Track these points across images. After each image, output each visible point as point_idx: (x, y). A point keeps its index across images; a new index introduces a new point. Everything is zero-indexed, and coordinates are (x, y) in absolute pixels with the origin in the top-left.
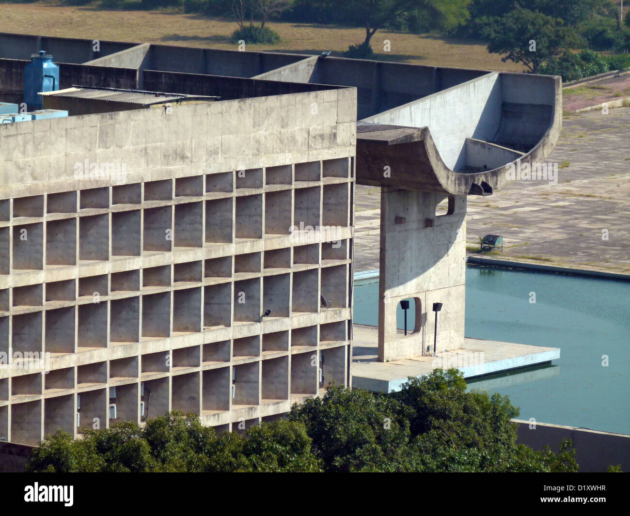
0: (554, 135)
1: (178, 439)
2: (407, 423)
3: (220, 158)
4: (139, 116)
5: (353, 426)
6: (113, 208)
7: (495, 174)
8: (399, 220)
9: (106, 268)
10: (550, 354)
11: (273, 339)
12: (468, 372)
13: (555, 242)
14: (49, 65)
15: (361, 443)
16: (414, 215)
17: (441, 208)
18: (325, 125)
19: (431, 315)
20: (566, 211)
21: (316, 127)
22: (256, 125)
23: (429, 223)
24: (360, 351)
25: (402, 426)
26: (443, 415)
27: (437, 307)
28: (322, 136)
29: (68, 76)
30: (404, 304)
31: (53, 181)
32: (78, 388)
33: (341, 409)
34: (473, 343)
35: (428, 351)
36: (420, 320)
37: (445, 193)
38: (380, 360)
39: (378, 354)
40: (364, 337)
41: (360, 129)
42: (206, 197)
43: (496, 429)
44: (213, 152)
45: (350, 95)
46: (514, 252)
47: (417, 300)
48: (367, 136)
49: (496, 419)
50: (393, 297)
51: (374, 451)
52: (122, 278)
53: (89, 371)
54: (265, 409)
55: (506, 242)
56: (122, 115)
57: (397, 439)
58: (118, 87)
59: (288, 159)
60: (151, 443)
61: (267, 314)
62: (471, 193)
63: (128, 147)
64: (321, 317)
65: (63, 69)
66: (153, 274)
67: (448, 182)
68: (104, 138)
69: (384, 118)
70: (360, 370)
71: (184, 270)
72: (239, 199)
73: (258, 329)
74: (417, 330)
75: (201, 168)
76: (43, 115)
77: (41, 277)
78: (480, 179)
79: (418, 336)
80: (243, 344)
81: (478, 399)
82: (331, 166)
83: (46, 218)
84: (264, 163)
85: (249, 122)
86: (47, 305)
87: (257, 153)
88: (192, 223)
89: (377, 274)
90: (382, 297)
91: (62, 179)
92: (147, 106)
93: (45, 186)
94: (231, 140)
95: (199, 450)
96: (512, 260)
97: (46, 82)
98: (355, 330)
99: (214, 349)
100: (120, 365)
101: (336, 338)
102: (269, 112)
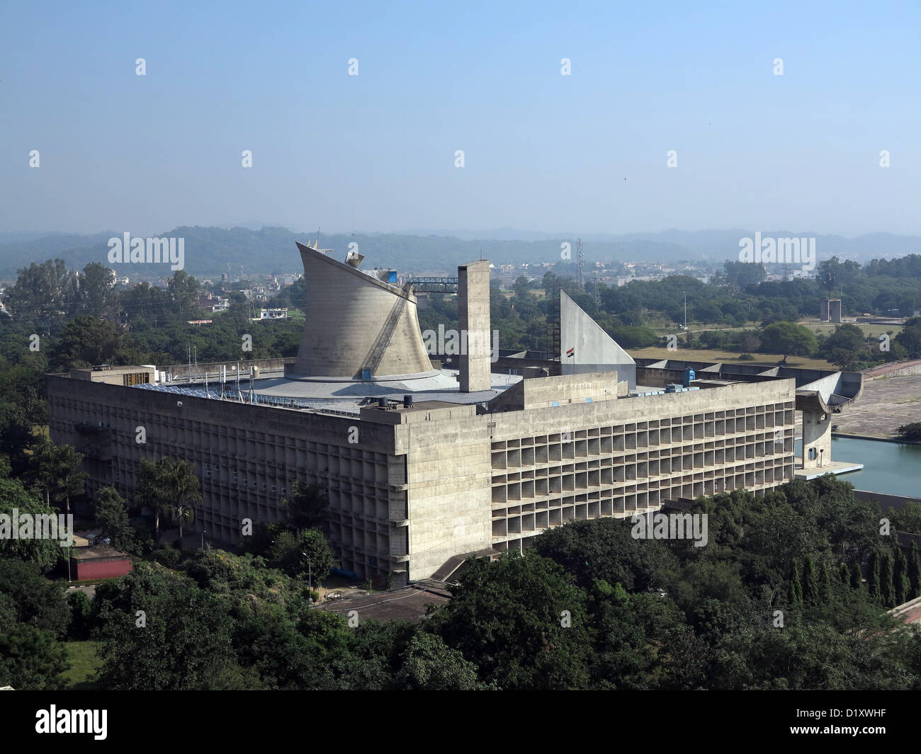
0: (861, 392)
1: (742, 497)
2: (818, 492)
3: (751, 402)
4: (724, 388)
5: (799, 493)
6: (716, 419)
7: (841, 406)
8: (809, 422)
9: (713, 439)
10: (861, 466)
11: (769, 462)
12: (835, 472)
13: (856, 427)
14: (692, 372)
15: (802, 498)
16: (814, 420)
17: (823, 418)
18: (784, 390)
19: (820, 453)
20: (858, 417)
21: (782, 392)
22: (762, 391)
23: (819, 423)
24: (797, 465)
25: (816, 493)
26: (829, 489)
27: (822, 451)
28: (784, 395)
29: (698, 375)
30: (811, 450)
31: (696, 411)
32: (705, 480)
33: (795, 487)
34: (833, 463)
35: (820, 466)
36: (816, 456)
37: (825, 412)
38: (803, 469)
39: (802, 466)
40: (798, 461)
41: (796, 392)
42: (746, 415)
43: (847, 493)
44: (748, 400)
45: (794, 380)
46: (842, 431)
47: (815, 449)
48: (798, 394)
49: (847, 490)
50: (808, 447)
51: (807, 501)
52: (718, 443)
53: (708, 474)
54: (766, 486)
55: (840, 427)
56: (718, 388)
57: (814, 497)
58: (714, 379)
59: (773, 402)
60: (733, 499)
61: (766, 454)
62: (834, 412)
63: (720, 399)
64: (784, 455)
65: (696, 372)
66: (729, 441)
67: (826, 409)
68: (712, 396)
69: (803, 388)
70: (797, 472)
71: (739, 440)
72: (757, 416)
73: (763, 459)
74: (815, 459)
75: (745, 406)
76: (691, 389)
77: (692, 443)
78: (836, 408)
79: (816, 460)
80: (759, 464)
81: (841, 483)
82: (788, 404)
83: (694, 423)
84: (765, 404)
85: (760, 390)
86: (694, 452)
87: (763, 401)
88: (741, 424)
89: (801, 438)
90: (803, 448)
91: (699, 410)
92: (726, 385)
93: (693, 413)
94: (754, 396)
95: (748, 501)
96: (843, 434)
97: (691, 377)
98: (795, 459)
99: (749, 466)
100: (718, 472)
101: (789, 462)
102: (766, 387)
